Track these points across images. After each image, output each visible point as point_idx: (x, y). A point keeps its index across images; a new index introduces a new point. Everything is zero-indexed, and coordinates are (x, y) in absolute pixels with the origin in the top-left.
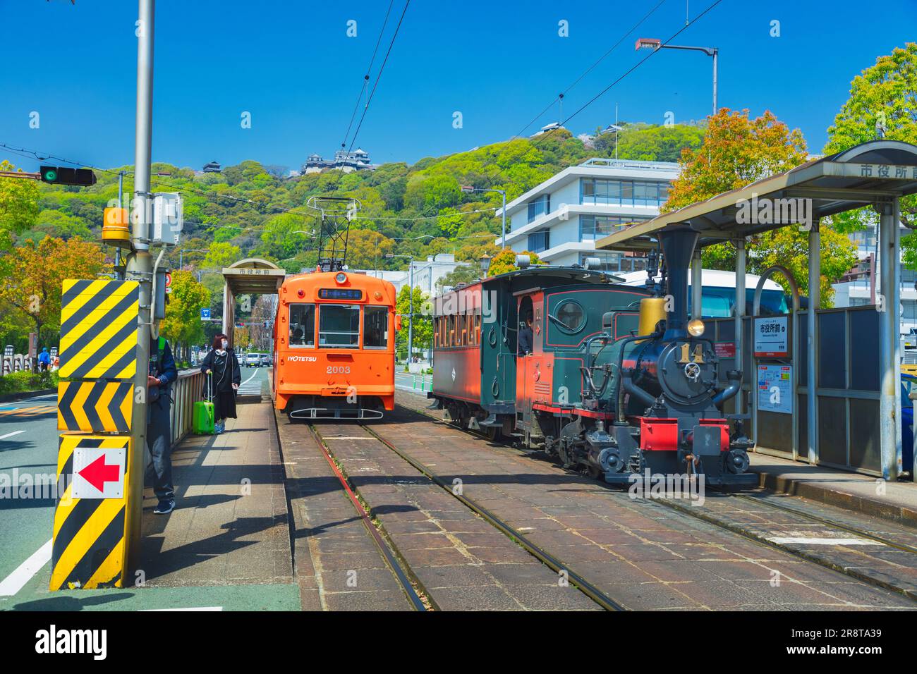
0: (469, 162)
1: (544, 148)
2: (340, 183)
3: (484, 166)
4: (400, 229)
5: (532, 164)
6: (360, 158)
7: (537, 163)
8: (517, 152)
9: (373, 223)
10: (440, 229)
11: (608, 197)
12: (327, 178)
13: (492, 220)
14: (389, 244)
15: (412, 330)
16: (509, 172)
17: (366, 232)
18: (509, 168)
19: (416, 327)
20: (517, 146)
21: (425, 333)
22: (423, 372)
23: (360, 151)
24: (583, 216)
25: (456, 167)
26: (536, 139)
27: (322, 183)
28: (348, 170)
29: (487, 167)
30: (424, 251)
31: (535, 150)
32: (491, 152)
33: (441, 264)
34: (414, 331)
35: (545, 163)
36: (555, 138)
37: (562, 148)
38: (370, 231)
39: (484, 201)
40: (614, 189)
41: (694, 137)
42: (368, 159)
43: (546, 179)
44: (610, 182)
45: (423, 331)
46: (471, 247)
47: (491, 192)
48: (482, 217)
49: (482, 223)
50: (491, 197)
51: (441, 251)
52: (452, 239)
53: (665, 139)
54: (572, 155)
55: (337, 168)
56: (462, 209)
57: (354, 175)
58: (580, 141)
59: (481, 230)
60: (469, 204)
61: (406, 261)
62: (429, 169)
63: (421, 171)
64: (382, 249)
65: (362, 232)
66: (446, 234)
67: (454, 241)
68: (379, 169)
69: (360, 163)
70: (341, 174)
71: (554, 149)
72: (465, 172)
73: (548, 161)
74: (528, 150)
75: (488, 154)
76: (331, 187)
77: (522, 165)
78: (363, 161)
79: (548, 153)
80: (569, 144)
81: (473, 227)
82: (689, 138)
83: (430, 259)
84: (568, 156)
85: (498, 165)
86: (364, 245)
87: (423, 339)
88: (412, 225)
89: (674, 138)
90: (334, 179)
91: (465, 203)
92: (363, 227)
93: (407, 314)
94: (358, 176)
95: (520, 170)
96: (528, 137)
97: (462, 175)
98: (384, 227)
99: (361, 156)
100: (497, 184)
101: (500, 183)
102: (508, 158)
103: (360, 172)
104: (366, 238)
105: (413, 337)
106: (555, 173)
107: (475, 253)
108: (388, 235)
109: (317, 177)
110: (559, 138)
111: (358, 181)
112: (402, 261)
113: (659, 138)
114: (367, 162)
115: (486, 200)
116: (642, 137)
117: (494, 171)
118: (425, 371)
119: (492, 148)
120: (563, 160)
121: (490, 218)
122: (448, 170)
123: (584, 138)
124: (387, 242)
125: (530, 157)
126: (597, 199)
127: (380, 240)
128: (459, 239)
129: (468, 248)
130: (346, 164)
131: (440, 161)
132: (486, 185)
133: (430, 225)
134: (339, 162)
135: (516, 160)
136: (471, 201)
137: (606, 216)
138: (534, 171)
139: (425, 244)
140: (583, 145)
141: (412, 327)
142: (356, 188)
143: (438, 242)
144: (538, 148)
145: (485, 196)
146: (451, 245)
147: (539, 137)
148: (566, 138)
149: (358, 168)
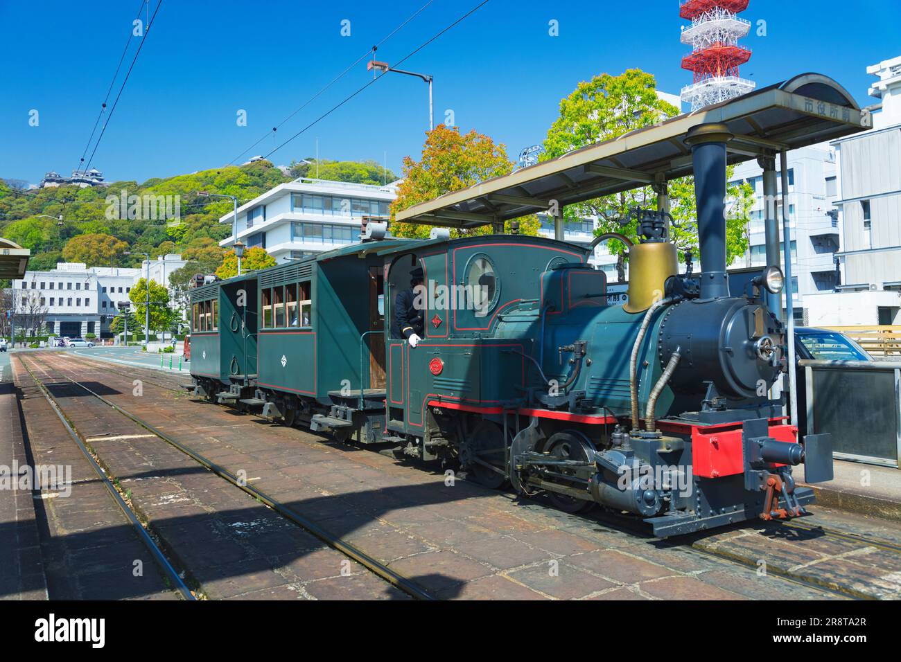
0: (191, 183)
1: (252, 174)
2: (77, 196)
3: (204, 186)
4: (132, 234)
5: (243, 186)
6: (94, 176)
7: (247, 185)
8: (230, 176)
9: (108, 228)
10: (167, 234)
11: (313, 208)
12: (64, 192)
13: (212, 229)
14: (123, 246)
15: (149, 316)
16: (224, 192)
17: (102, 235)
18: (224, 188)
19: (152, 313)
20: (230, 171)
21: (160, 318)
22: (160, 351)
23: (94, 171)
24: (294, 223)
25: (180, 186)
26: (245, 167)
27: (59, 196)
28: (83, 185)
29: (206, 187)
30: (154, 252)
31: (244, 175)
32: (209, 175)
33: (170, 262)
34: (150, 316)
35: (252, 186)
36: (260, 167)
37: (266, 174)
38: (105, 234)
39: (204, 213)
40: (318, 202)
41: (363, 172)
42: (102, 178)
43: (254, 198)
44: (314, 197)
45: (158, 316)
46: (194, 249)
47: (210, 206)
48: (203, 225)
49: (203, 231)
50: (210, 211)
51: (169, 252)
52: (178, 243)
53: (344, 172)
54: (274, 180)
55: (74, 184)
56: (186, 219)
57: (89, 190)
58: (280, 170)
59: (202, 235)
60: (192, 215)
61: (139, 261)
62: (156, 186)
63: (150, 188)
64: (117, 250)
65: (98, 235)
66: (173, 239)
67: (179, 245)
68: (112, 186)
69: (95, 181)
70: (78, 188)
71: (260, 175)
72: (188, 190)
73: (255, 184)
74: (239, 176)
75: (207, 177)
76: (69, 199)
77: (235, 186)
78: (97, 179)
79: (255, 178)
80: (271, 172)
81: (196, 233)
82: (360, 172)
83: (160, 258)
84: (271, 181)
85: (215, 186)
86: (100, 247)
87: (159, 323)
88: (143, 231)
89: (350, 172)
90: (72, 191)
91: (188, 214)
92: (99, 232)
93: (144, 302)
94: (94, 191)
95: (233, 190)
96: (238, 165)
97: (185, 192)
98: (119, 232)
99: (96, 174)
100: (214, 200)
101: (217, 199)
102: (224, 180)
103: (95, 188)
104: (102, 241)
105: (149, 322)
106: (261, 193)
107: (197, 254)
108: (123, 239)
109: (56, 190)
110: (263, 167)
111: (93, 195)
112: (134, 260)
113: (339, 171)
114: (101, 180)
115: (206, 213)
116: (327, 169)
117: (213, 190)
118: (163, 350)
119: (210, 172)
120: (267, 184)
121: (210, 227)
122: (173, 188)
123: (283, 168)
124: (121, 245)
125: (241, 181)
126: (305, 209)
127: (115, 242)
128: (184, 242)
129: (192, 250)
130: (82, 181)
131: (166, 181)
132: (206, 201)
133: (159, 231)
134: (76, 178)
135: (230, 182)
136: (193, 213)
137: (312, 223)
138: (244, 191)
139: (154, 247)
140: (282, 173)
141: (149, 313)
142: (91, 200)
143: (166, 245)
144: (247, 174)
145: (205, 209)
146: (177, 248)
147: (248, 166)
148: (269, 167)
149: (93, 184)
